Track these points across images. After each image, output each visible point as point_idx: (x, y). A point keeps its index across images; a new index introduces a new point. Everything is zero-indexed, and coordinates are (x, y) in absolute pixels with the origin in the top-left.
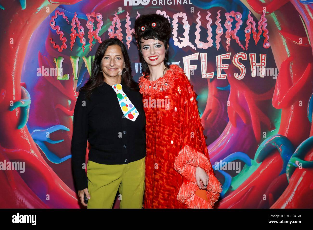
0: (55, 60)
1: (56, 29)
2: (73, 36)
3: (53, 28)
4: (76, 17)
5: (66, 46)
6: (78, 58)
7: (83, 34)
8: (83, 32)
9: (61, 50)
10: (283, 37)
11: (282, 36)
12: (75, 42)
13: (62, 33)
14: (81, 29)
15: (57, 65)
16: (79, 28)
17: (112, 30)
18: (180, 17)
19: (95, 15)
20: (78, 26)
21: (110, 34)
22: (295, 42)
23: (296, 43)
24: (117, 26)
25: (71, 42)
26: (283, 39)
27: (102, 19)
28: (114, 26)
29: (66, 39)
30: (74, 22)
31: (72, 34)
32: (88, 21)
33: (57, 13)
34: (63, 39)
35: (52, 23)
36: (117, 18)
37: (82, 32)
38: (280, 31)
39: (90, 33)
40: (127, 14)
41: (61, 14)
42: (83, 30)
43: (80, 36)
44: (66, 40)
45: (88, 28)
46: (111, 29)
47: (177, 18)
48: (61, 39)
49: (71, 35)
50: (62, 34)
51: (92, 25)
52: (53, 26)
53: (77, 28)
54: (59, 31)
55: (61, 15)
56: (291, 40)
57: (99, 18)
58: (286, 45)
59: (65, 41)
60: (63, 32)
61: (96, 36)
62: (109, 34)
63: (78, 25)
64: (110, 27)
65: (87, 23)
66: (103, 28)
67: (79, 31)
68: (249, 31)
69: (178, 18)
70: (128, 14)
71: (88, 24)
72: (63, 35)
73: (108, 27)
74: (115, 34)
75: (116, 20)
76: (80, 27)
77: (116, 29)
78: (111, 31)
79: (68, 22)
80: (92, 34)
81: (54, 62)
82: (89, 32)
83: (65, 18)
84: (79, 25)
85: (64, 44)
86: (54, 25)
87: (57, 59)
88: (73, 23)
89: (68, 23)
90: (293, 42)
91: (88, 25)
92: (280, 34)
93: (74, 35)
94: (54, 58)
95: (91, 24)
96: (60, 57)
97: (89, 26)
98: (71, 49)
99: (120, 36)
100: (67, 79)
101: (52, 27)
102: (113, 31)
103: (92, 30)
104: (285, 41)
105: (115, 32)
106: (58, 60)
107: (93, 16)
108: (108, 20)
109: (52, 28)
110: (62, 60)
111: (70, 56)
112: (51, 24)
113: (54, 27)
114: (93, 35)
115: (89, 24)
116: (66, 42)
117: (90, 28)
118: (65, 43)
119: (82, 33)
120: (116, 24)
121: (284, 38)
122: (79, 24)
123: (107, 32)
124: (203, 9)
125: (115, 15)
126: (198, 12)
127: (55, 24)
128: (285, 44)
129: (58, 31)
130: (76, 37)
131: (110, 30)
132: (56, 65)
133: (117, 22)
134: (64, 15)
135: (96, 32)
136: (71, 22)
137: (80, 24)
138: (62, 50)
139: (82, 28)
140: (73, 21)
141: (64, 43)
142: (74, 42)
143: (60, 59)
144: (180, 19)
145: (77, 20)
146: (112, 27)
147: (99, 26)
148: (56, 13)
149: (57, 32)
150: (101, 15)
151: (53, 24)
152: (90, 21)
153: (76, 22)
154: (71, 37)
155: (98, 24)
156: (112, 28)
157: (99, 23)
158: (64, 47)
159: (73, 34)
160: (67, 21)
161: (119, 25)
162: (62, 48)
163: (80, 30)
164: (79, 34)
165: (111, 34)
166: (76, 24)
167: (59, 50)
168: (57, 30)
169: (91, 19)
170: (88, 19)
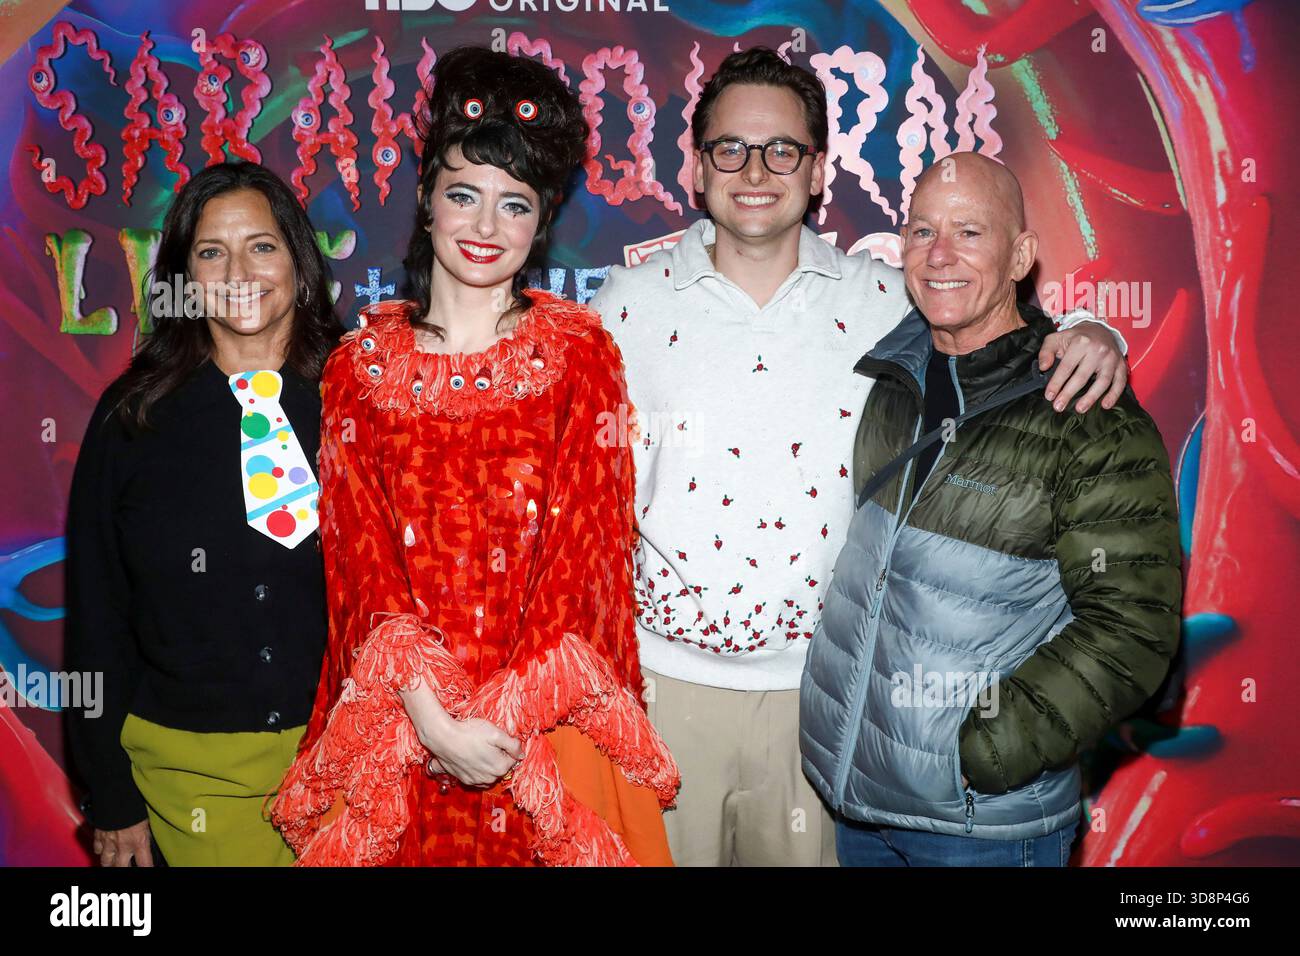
0: (52, 243)
1: (59, 105)
2: (132, 138)
3: (42, 100)
4: (146, 52)
5: (103, 182)
6: (156, 239)
7: (178, 132)
8: (181, 124)
9: (81, 201)
10: (1069, 171)
11: (1063, 165)
12: (142, 168)
13: (86, 123)
14: (172, 110)
15: (61, 266)
16: (160, 104)
17: (307, 117)
18: (613, 66)
19: (235, 47)
20: (155, 96)
21: (300, 136)
22: (1120, 193)
23: (1122, 197)
24: (332, 101)
25: (124, 166)
26: (1067, 180)
27: (263, 65)
28: (316, 100)
29: (103, 151)
30: (140, 76)
31: (132, 132)
32: (201, 76)
33: (61, 34)
34: (90, 153)
35: (38, 78)
36: (332, 66)
37: (174, 121)
38: (1052, 141)
39: (212, 129)
40: (375, 48)
41: (81, 41)
42: (181, 114)
43: (164, 141)
44: (104, 157)
45: (202, 104)
46: (303, 113)
47: (600, 70)
48: (78, 151)
49: (123, 134)
50: (84, 131)
51: (218, 93)
52: (44, 91)
53: (150, 106)
54: (73, 114)
55: (79, 43)
56: (1101, 181)
57: (252, 62)
58: (1079, 207)
59: (99, 159)
60: (90, 121)
61: (236, 142)
62: (295, 134)
63: (158, 92)
64: (301, 104)
65: (199, 81)
66: (271, 106)
67: (161, 115)
68: (915, 138)
69: (606, 71)
70: (381, 48)
71: (203, 86)
72: (89, 133)
73: (292, 104)
74: (324, 136)
75: (325, 74)
76: (166, 101)
77: (326, 112)
78: (307, 120)
79: (110, 74)
80: (220, 133)
81: (48, 253)
82: (204, 123)
83: (97, 56)
84: (162, 92)
85: (95, 172)
86: (49, 85)
87: (59, 241)
88: (133, 83)
89: (112, 82)
90: (1110, 192)
91: (200, 91)
92: (1055, 156)
93: (137, 133)
94: (49, 234)
95: (215, 87)
96: (76, 229)
97: (208, 95)
98: (125, 198)
99: (346, 144)
100: (104, 333)
101: (37, 95)
102: (315, 119)
103: (221, 114)
104: (1074, 188)
105: (323, 128)
106: (64, 244)
107: (225, 53)
108: (294, 71)
109: (41, 102)
110: (83, 248)
111: (121, 230)
112: (34, 82)
113: (47, 94)
114: (223, 135)
115: (205, 89)
116: (102, 163)
117: (210, 103)
118: (99, 169)
119: (177, 125)
120: (326, 93)
121: (1071, 175)
122: (160, 86)
123: (289, 123)
124: (717, 34)
125: (323, 51)
126: (695, 46)
127: (52, 81)
128: (1075, 199)
129: (68, 116)
130: (147, 146)
131: (299, 119)
132: (59, 269)
133: (331, 83)
134: (95, 45)
135: (236, 124)
136: (123, 76)
137: (166, 84)
138: (84, 200)
139: (173, 105)
140: (136, 71)
141: (92, 171)
142: (140, 164)
143: (75, 240)
144: (615, 77)
145: (154, 66)
146: (311, 105)
147: (251, 96)
148: (57, 33)
149: (63, 118)
150: (260, 47)
151: (44, 83)
152: (213, 76)
153: (150, 77)
154: (126, 142)
155: (245, 90)
156: (309, 109)
157: (251, 83)
158: (93, 187)
159: (136, 128)
160: (107, 69)
161: (340, 95)
162: (83, 193)
163: (168, 113)
164: (160, 130)
165: (307, 133)
166: (149, 86)
167: (70, 199)
168: (60, 108)
169: (215, 64)
170: (202, 63)
